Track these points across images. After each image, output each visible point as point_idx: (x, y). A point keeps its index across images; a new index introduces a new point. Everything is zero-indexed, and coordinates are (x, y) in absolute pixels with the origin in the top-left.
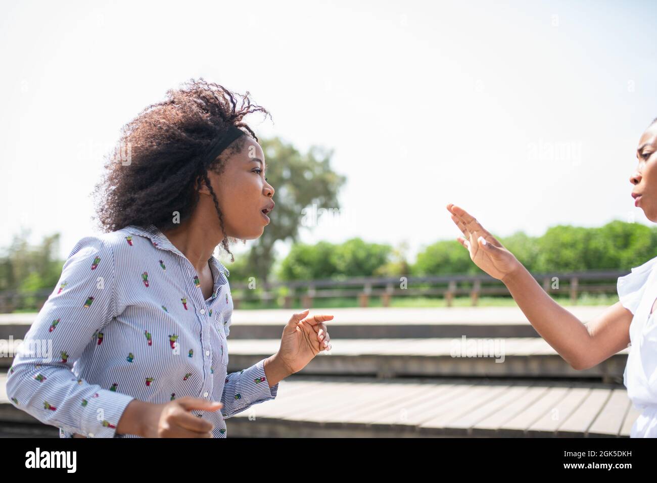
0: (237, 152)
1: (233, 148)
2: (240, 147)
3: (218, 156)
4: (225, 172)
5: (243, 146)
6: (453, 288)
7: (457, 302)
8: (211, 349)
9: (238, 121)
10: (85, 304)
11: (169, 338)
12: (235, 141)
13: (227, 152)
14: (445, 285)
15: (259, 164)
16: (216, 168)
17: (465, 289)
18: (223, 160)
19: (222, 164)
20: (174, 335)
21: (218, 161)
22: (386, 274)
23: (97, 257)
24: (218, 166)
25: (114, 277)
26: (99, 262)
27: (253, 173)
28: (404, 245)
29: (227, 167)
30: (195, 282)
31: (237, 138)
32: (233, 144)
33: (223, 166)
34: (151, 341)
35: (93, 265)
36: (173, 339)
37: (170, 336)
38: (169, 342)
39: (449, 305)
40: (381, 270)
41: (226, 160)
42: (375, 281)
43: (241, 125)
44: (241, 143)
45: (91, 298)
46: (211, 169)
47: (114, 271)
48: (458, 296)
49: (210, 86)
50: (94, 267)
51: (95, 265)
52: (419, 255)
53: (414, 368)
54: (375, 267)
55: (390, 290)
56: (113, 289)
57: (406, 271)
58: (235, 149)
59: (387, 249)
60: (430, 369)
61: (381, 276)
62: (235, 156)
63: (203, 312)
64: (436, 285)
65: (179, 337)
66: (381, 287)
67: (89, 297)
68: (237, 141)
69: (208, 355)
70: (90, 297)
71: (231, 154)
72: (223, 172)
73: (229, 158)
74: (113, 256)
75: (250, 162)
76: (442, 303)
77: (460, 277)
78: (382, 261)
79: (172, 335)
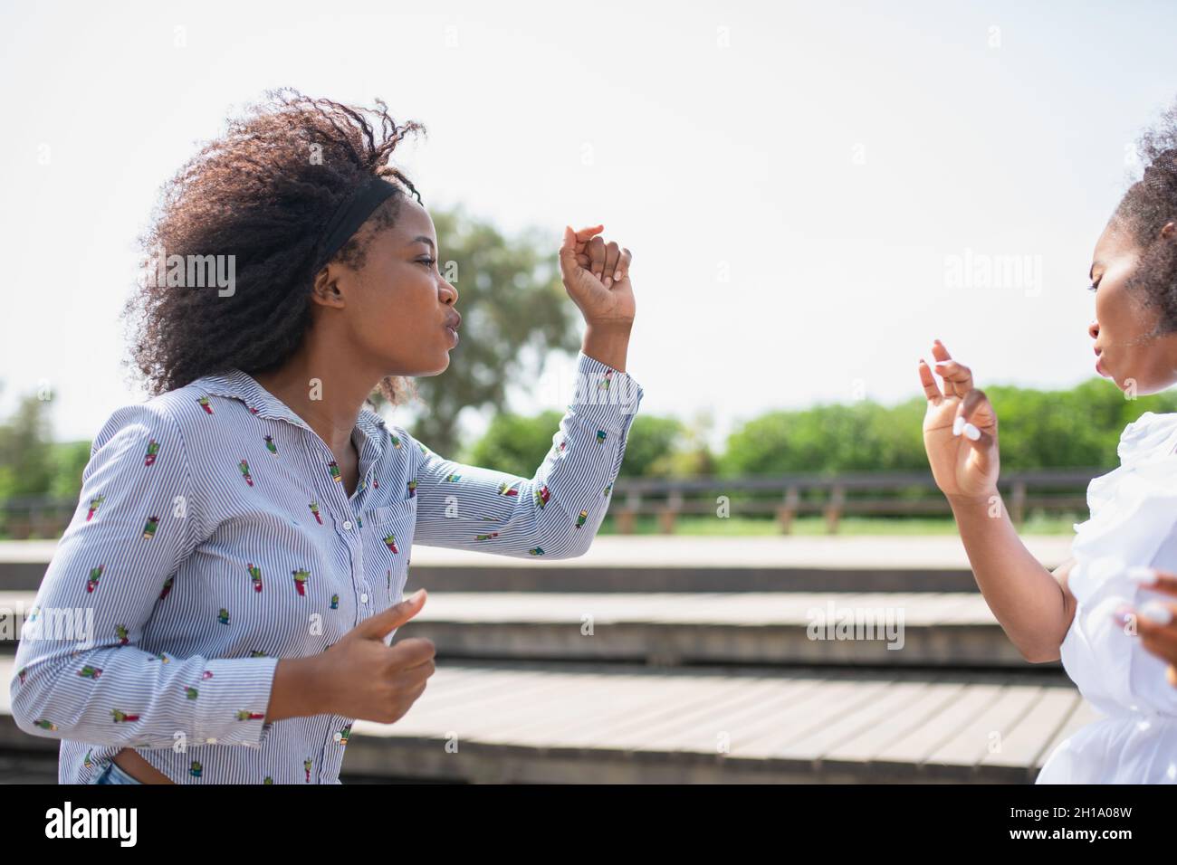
0: (387, 225)
1: (379, 219)
2: (391, 216)
3: (352, 235)
4: (367, 265)
5: (396, 214)
6: (792, 500)
7: (800, 527)
8: (370, 590)
9: (382, 164)
10: (144, 532)
11: (293, 576)
12: (383, 205)
13: (368, 226)
14: (779, 495)
15: (428, 248)
16: (351, 258)
17: (816, 501)
18: (362, 243)
19: (361, 248)
20: (301, 570)
21: (354, 245)
22: (668, 472)
23: (152, 442)
24: (354, 254)
25: (189, 475)
26: (158, 450)
27: (417, 264)
28: (706, 421)
29: (369, 255)
30: (332, 473)
31: (383, 200)
32: (379, 211)
33: (362, 255)
34: (261, 583)
35: (147, 456)
36: (299, 578)
37: (294, 573)
38: (294, 583)
39: (786, 532)
40: (660, 466)
41: (368, 242)
42: (647, 486)
43: (388, 173)
44: (394, 209)
45: (154, 520)
46: (341, 261)
47: (187, 464)
48: (803, 514)
49: (319, 105)
50: (150, 460)
51: (151, 457)
52: (732, 439)
53: (716, 647)
54: (647, 460)
55: (675, 503)
56: (191, 496)
57: (708, 467)
58: (383, 221)
59: (671, 427)
60: (746, 649)
61: (660, 477)
62: (384, 233)
63: (348, 525)
64: (762, 495)
65: (311, 574)
66: (659, 497)
67: (149, 518)
68: (385, 204)
69: (366, 601)
70: (151, 516)
71: (376, 230)
72: (364, 265)
73: (372, 237)
74: (182, 437)
75: (412, 243)
76: (773, 527)
77: (806, 479)
78: (662, 449)
79: (298, 571)
